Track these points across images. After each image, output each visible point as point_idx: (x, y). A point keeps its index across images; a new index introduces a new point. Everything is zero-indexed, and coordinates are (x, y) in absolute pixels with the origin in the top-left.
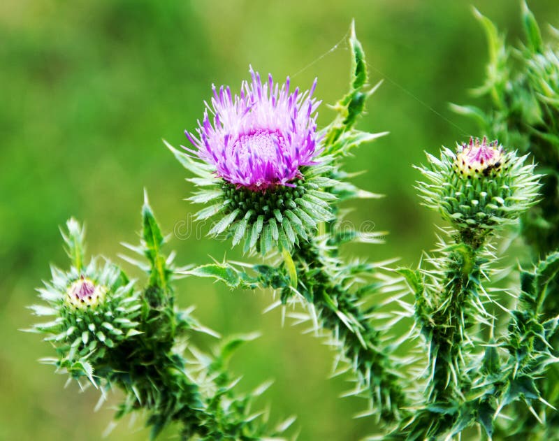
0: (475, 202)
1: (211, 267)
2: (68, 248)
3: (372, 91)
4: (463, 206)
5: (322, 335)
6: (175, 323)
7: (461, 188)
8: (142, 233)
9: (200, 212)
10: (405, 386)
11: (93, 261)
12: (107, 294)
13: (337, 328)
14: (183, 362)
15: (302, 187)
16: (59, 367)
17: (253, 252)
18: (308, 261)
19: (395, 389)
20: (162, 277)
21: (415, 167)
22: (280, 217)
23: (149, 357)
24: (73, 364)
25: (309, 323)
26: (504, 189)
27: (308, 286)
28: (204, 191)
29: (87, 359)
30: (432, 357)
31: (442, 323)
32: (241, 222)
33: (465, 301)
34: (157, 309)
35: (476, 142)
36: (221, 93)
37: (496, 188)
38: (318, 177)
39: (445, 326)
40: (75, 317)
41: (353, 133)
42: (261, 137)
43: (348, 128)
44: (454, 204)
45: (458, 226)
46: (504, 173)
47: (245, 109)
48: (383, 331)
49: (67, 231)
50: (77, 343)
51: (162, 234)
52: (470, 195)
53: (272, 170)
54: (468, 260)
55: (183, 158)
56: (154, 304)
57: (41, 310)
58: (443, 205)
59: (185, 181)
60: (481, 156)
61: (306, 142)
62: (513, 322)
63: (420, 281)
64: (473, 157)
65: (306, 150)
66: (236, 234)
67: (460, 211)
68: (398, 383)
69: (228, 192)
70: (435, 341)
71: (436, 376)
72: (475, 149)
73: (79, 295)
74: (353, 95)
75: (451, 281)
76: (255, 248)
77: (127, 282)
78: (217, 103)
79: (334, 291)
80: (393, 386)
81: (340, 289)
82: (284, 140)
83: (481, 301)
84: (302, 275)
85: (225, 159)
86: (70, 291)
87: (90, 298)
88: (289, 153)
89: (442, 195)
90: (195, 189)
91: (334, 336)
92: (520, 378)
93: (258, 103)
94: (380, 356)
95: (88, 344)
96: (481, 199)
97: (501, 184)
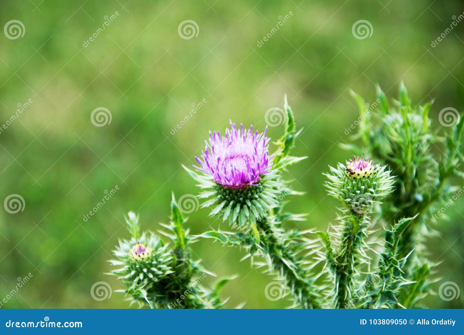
0: (358, 192)
1: (212, 232)
2: (129, 227)
3: (298, 134)
4: (352, 194)
5: (274, 274)
6: (191, 268)
7: (350, 184)
8: (172, 217)
9: (203, 203)
10: (321, 302)
11: (144, 235)
12: (153, 252)
13: (282, 269)
14: (196, 291)
15: (261, 187)
16: (127, 294)
17: (235, 225)
18: (265, 230)
19: (315, 304)
20: (182, 242)
21: (324, 174)
22: (249, 204)
23: (177, 288)
24: (135, 291)
25: (267, 267)
26: (374, 184)
27: (266, 244)
28: (206, 192)
29: (143, 288)
30: (336, 283)
31: (341, 263)
32: (227, 208)
33: (354, 250)
34: (181, 260)
35: (358, 159)
36: (215, 135)
37: (369, 184)
38: (270, 181)
39: (344, 264)
40: (135, 265)
41: (287, 158)
42: (237, 159)
43: (285, 155)
44: (346, 194)
45: (349, 206)
46: (374, 175)
47: (229, 143)
48: (308, 270)
49: (128, 218)
50: (136, 280)
51: (183, 218)
52: (355, 188)
53: (244, 176)
54: (355, 226)
55: (194, 174)
56: (179, 257)
57: (115, 263)
58: (340, 195)
59: (195, 186)
60: (361, 166)
61: (263, 160)
62: (381, 260)
63: (329, 239)
64: (356, 167)
65: (263, 165)
66: (225, 215)
67: (350, 197)
68: (317, 300)
69: (220, 191)
70: (338, 274)
71: (339, 294)
72: (357, 163)
73: (137, 252)
74: (287, 136)
75: (346, 238)
76: (236, 223)
77: (163, 246)
78: (212, 141)
79: (280, 247)
80: (314, 302)
81: (283, 247)
82: (250, 160)
83: (364, 249)
84: (262, 238)
85: (218, 171)
86: (132, 251)
87: (143, 254)
88: (254, 166)
89: (339, 189)
90: (201, 190)
91: (280, 274)
92: (386, 292)
93: (235, 140)
94: (306, 285)
95: (143, 280)
96: (361, 190)
97: (372, 181)
